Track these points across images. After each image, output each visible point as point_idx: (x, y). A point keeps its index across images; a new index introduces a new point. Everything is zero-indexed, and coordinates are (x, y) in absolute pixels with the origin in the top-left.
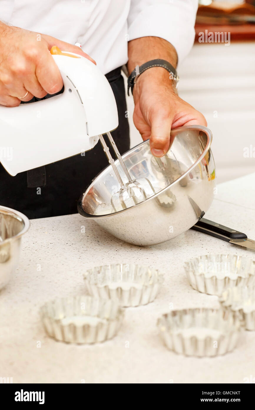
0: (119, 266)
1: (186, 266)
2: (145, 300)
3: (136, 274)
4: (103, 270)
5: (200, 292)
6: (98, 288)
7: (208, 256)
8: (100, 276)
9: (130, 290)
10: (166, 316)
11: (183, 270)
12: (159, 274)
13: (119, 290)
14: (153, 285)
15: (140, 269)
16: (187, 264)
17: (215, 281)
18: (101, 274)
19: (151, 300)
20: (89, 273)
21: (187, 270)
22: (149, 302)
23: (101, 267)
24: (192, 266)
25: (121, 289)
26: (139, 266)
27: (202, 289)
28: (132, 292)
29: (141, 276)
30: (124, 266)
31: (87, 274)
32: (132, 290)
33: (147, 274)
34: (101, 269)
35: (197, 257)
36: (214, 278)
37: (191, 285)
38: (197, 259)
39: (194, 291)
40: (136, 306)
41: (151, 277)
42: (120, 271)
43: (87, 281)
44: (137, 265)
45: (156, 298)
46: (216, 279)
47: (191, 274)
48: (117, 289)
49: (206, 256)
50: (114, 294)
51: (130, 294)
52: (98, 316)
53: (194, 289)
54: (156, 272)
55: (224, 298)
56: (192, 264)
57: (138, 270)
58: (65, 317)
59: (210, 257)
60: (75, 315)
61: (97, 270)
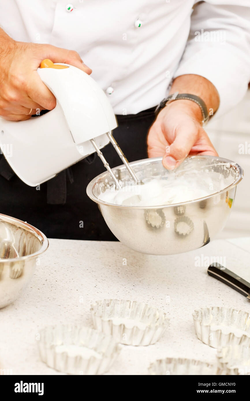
0: (129, 302)
1: (195, 314)
2: (147, 341)
3: (145, 313)
4: (112, 304)
5: (204, 343)
6: (102, 321)
7: (220, 308)
8: (108, 308)
9: (133, 329)
10: (160, 361)
11: (191, 318)
12: (166, 318)
13: (122, 327)
14: (157, 328)
15: (149, 309)
16: (197, 312)
17: (219, 335)
18: (110, 307)
19: (152, 343)
20: (98, 304)
21: (195, 319)
22: (150, 344)
23: (111, 300)
24: (202, 316)
25: (124, 326)
26: (149, 306)
27: (206, 340)
28: (135, 331)
29: (148, 317)
30: (134, 303)
31: (95, 304)
32: (135, 328)
33: (155, 315)
34: (110, 303)
35: (209, 307)
36: (220, 332)
37: (196, 334)
38: (208, 309)
39: (199, 341)
40: (136, 346)
41: (158, 319)
42: (130, 308)
43: (93, 312)
44: (147, 305)
45: (158, 341)
46: (221, 333)
47: (198, 323)
48: (121, 325)
49: (218, 308)
50: (116, 330)
51: (132, 333)
52: (95, 349)
53: (199, 339)
54: (163, 316)
55: (223, 355)
56: (202, 313)
57: (147, 309)
58: (62, 344)
59: (221, 310)
60: (73, 344)
61: (107, 302)
